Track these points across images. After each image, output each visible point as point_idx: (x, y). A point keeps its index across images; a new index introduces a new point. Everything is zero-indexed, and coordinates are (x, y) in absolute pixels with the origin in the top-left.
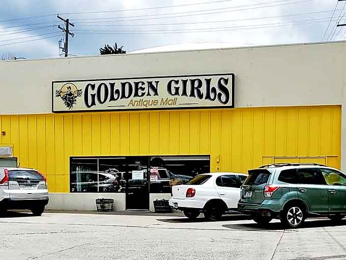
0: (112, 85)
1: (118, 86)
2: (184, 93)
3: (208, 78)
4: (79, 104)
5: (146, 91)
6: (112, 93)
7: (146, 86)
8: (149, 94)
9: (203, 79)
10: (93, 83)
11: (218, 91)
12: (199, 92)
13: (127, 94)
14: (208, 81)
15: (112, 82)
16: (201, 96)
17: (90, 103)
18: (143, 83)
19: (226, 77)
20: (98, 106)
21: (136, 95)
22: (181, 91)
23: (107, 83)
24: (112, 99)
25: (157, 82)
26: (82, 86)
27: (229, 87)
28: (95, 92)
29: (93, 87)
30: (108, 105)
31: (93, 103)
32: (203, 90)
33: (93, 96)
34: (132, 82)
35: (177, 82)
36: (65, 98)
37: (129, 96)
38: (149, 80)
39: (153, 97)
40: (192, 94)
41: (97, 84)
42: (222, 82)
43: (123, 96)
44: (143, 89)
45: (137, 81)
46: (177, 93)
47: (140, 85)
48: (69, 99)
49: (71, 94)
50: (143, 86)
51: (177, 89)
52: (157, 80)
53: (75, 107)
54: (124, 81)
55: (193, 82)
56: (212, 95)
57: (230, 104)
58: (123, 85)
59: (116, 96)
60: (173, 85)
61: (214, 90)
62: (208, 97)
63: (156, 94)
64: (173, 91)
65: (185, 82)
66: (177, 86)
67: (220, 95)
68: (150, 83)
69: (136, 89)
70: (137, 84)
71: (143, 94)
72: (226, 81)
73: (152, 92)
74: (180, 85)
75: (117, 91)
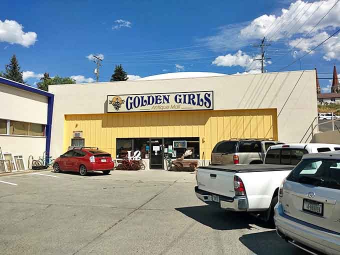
0: (142, 98)
1: (146, 98)
2: (185, 102)
3: (198, 93)
4: (123, 108)
5: (162, 101)
6: (142, 102)
7: (162, 98)
8: (164, 103)
9: (195, 94)
10: (131, 96)
11: (204, 101)
12: (193, 101)
13: (151, 103)
14: (198, 95)
15: (142, 96)
16: (194, 104)
17: (129, 108)
18: (161, 96)
19: (209, 93)
20: (134, 109)
21: (157, 103)
22: (182, 101)
23: (139, 96)
24: (142, 105)
25: (169, 96)
26: (125, 98)
27: (210, 98)
28: (132, 101)
29: (131, 98)
30: (140, 109)
31: (131, 108)
32: (196, 100)
33: (131, 104)
34: (154, 96)
35: (180, 96)
36: (114, 105)
37: (152, 104)
38: (164, 95)
39: (166, 104)
40: (189, 103)
41: (134, 97)
42: (207, 96)
43: (149, 104)
44: (160, 100)
45: (157, 95)
46: (180, 102)
47: (159, 97)
48: (117, 106)
49: (118, 103)
50: (160, 98)
51: (180, 100)
52: (168, 94)
53: (120, 110)
54: (149, 95)
55: (189, 96)
56: (201, 103)
57: (211, 108)
58: (149, 97)
59: (144, 104)
60: (178, 97)
61: (202, 100)
62: (198, 104)
63: (168, 102)
64: (178, 101)
65: (185, 96)
66: (180, 98)
67: (205, 103)
68: (165, 96)
69: (156, 100)
70: (157, 97)
71: (161, 103)
72: (209, 95)
73: (165, 101)
74: (182, 97)
75: (145, 101)
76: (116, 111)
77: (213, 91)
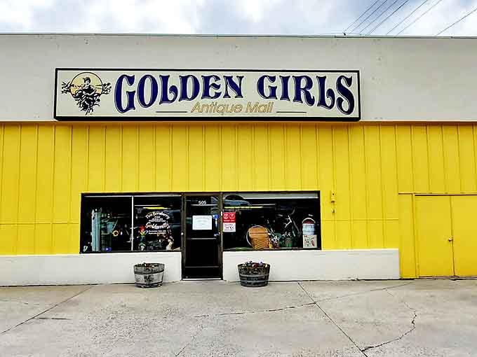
0: (165, 79)
1: (174, 81)
2: (285, 96)
3: (322, 75)
4: (105, 106)
5: (222, 90)
6: (163, 91)
7: (222, 82)
8: (227, 95)
9: (313, 76)
10: (130, 74)
11: (337, 95)
12: (308, 95)
13: (190, 94)
14: (322, 80)
15: (165, 74)
16: (310, 101)
17: (124, 106)
18: (217, 78)
19: (348, 75)
20: (139, 111)
21: (206, 94)
22: (279, 92)
23: (156, 75)
24: (165, 99)
25: (241, 78)
26: (112, 78)
27: (353, 89)
28: (134, 87)
29: (131, 80)
30: (156, 110)
31: (131, 105)
32: (315, 92)
33: (131, 95)
34: (199, 76)
35: (273, 79)
36: (78, 96)
37: (193, 97)
38: (228, 74)
39: (233, 100)
40: (298, 98)
41: (138, 76)
42: (343, 82)
43: (184, 96)
44: (218, 87)
45: (207, 74)
46: (273, 95)
47: (212, 81)
48: (87, 97)
49: (90, 90)
50: (217, 83)
51: (273, 89)
52: (240, 74)
53: (97, 111)
54: (184, 74)
55: (298, 80)
56: (328, 101)
57: (354, 114)
58: (184, 80)
59: (170, 96)
60: (267, 83)
61: (331, 93)
62: (322, 103)
63: (239, 95)
64: (267, 92)
65: (285, 80)
66: (273, 85)
67: (340, 101)
68: (229, 79)
69: (205, 87)
70: (207, 79)
71: (218, 95)
72: (349, 81)
73: (232, 93)
74: (278, 84)
75: (174, 89)
76: (83, 114)
77: (358, 72)
